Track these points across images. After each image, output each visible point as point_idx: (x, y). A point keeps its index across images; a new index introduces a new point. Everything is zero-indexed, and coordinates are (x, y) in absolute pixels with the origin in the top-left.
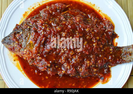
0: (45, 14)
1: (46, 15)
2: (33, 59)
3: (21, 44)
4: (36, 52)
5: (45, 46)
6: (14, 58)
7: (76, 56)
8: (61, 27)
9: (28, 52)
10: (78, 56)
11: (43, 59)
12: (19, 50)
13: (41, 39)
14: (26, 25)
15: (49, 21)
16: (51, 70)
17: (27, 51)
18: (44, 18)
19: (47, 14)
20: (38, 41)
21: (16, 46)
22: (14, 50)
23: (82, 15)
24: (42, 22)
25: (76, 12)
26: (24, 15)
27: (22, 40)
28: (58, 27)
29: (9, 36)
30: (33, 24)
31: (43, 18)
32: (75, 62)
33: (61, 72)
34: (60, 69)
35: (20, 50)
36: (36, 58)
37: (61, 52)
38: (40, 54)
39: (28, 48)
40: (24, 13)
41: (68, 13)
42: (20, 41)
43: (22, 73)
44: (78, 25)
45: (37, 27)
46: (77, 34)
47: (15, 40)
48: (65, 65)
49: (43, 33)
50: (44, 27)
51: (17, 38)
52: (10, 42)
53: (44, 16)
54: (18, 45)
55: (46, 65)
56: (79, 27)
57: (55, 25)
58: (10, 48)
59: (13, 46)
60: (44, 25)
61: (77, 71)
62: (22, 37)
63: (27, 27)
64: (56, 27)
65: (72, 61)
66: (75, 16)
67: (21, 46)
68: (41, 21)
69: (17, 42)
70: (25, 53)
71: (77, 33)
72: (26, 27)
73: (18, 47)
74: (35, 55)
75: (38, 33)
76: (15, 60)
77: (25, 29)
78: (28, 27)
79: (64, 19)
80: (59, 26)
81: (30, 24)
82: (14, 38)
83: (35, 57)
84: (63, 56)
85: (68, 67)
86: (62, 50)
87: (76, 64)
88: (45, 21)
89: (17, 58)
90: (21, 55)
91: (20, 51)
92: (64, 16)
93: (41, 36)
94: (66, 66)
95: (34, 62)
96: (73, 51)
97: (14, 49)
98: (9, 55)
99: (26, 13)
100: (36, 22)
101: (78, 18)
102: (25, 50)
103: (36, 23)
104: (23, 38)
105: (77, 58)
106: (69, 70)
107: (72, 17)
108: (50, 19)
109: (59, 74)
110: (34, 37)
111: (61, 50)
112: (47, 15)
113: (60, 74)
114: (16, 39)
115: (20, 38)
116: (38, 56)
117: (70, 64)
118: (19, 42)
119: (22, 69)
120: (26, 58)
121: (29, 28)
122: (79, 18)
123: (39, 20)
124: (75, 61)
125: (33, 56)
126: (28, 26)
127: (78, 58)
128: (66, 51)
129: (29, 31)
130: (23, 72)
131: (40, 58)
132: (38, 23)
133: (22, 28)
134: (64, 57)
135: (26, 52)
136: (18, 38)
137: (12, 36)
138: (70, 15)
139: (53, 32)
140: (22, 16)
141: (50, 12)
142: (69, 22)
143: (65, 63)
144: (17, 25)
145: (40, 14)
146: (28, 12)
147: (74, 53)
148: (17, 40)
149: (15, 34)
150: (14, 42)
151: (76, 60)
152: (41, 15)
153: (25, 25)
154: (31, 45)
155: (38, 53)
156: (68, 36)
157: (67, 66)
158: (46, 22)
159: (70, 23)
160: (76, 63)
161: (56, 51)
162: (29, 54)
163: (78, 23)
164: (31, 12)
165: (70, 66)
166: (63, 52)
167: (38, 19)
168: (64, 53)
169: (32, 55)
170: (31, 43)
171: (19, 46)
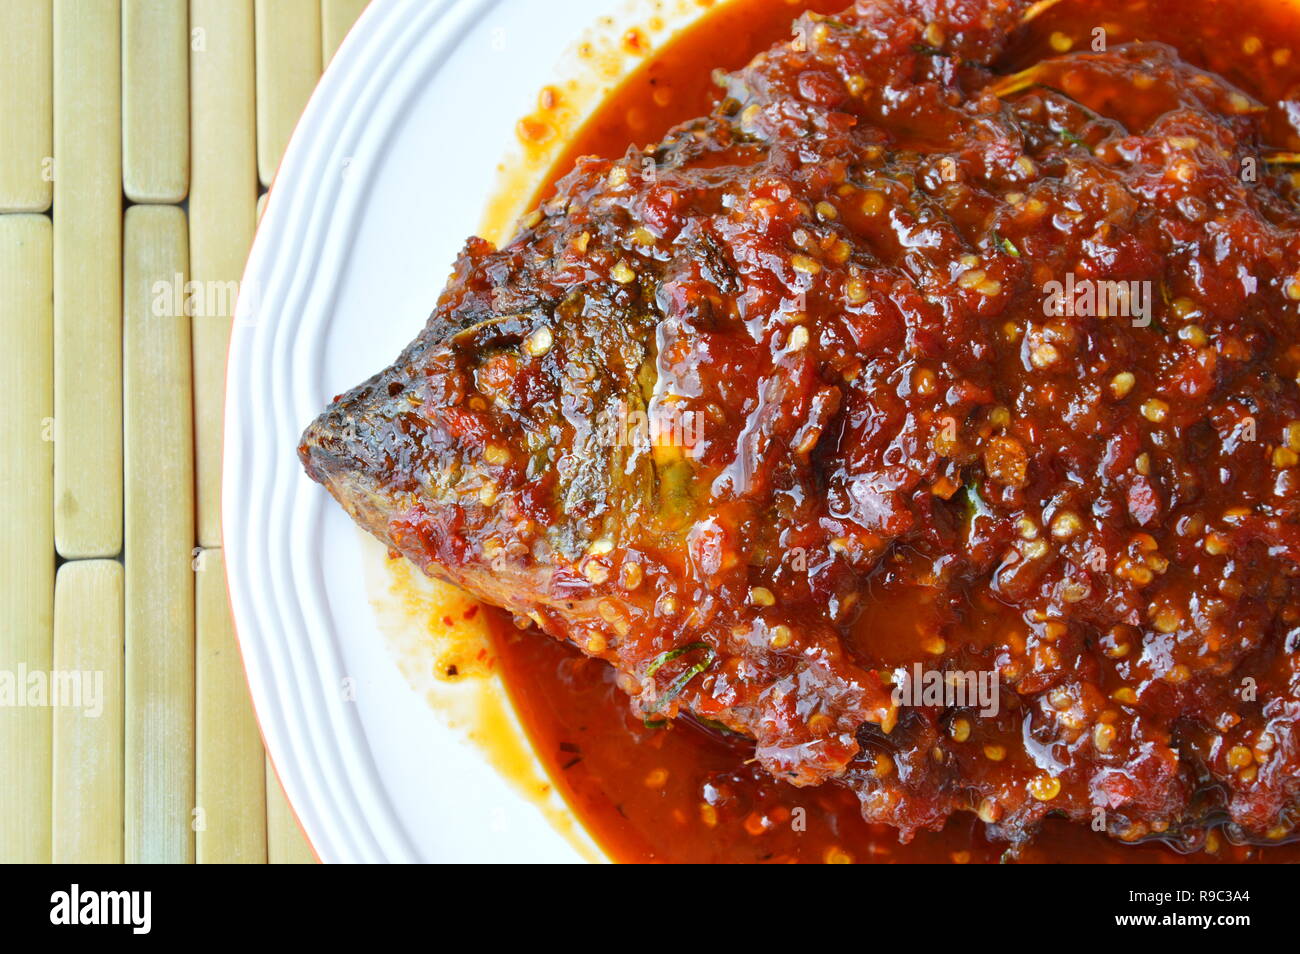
0: (791, 108)
1: (812, 129)
2: (690, 649)
3: (553, 476)
4: (732, 561)
5: (832, 495)
6: (445, 645)
7: (1194, 602)
8: (1005, 258)
9: (630, 568)
10: (1215, 594)
11: (808, 642)
12: (529, 542)
13: (787, 405)
14: (591, 245)
15: (859, 197)
16: (904, 772)
17: (617, 556)
18: (797, 165)
19: (818, 104)
20: (752, 437)
21: (486, 496)
22: (459, 552)
23: (1216, 105)
24: (781, 208)
25: (1144, 81)
26: (535, 131)
27: (555, 430)
28: (969, 261)
29: (396, 390)
30: (675, 230)
31: (776, 159)
32: (1181, 675)
33: (1021, 793)
34: (995, 754)
35: (540, 544)
36: (725, 636)
37: (1012, 557)
38: (774, 591)
39: (632, 520)
40: (529, 105)
41: (1048, 87)
42: (533, 439)
43: (549, 814)
44: (1194, 229)
45: (730, 268)
46: (1185, 334)
47: (472, 429)
48: (1066, 708)
49: (799, 337)
50: (805, 269)
51: (489, 401)
52: (423, 459)
53: (785, 132)
54: (510, 493)
55: (843, 720)
56: (1207, 253)
57: (933, 239)
58: (415, 520)
59: (451, 497)
60: (800, 238)
61: (1193, 776)
62: (556, 392)
63: (604, 271)
64: (939, 259)
65: (1147, 655)
66: (1136, 125)
67: (546, 497)
68: (764, 193)
69: (498, 457)
70: (596, 575)
71: (1194, 322)
72: (591, 275)
73: (508, 510)
74: (720, 604)
75: (751, 341)
76: (453, 671)
77: (589, 301)
78: (622, 274)
79: (1023, 167)
80: (976, 251)
81: (633, 235)
82: (463, 407)
83: (722, 619)
84: (1042, 608)
85: (1103, 733)
86: (1030, 532)
87: (1188, 690)
88: (814, 200)
89: (474, 637)
90: (541, 608)
91: (539, 557)
92: (1012, 136)
93: (783, 372)
94: (1070, 718)
95: (698, 678)
96: (1151, 544)
97: (459, 534)
98: (378, 605)
99: (554, 100)
100: (701, 204)
101: (1178, 143)
102: (603, 547)
103: (709, 225)
104: (568, 405)
105: (1201, 622)
106: (1107, 771)
107: (1101, 133)
108: (856, 167)
109: (987, 815)
110: (694, 385)
111: (1017, 535)
112: (820, 122)
113: (1002, 813)
114: (487, 415)
115: (526, 409)
116: (754, 611)
117: (1123, 693)
118: (519, 457)
119: (540, 772)
120: (609, 635)
121: (627, 287)
122: (1192, 142)
123: (733, 188)
124: (1183, 654)
125: (699, 615)
126: (613, 262)
127: (1219, 620)
128: (1069, 540)
129: (632, 320)
130: (557, 801)
131: (779, 636)
132: (734, 218)
133: (541, 284)
134: (1051, 611)
135: (614, 573)
136: (501, 402)
137: (438, 380)
138: (1075, 119)
139: (911, 319)
140: (512, 145)
141: (854, 84)
142: (1083, 197)
143: (1057, 682)
144: (477, 250)
145: (734, 110)
146: (573, 85)
147: (1160, 566)
148: (507, 434)
149: (468, 355)
150: (462, 452)
151: (1193, 645)
152: (748, 123)
153: (582, 243)
154: (671, 481)
155: (754, 575)
156: (1091, 359)
157: (1091, 722)
158: (825, 210)
159: (1102, 215)
160: (1195, 681)
161: (957, 545)
162: (647, 589)
163: (1188, 209)
164: (612, 84)
165: (1121, 723)
166: (1036, 551)
167: (728, 173)
168: (1053, 567)
169: (684, 600)
170: (661, 459)
171: (528, 501)
